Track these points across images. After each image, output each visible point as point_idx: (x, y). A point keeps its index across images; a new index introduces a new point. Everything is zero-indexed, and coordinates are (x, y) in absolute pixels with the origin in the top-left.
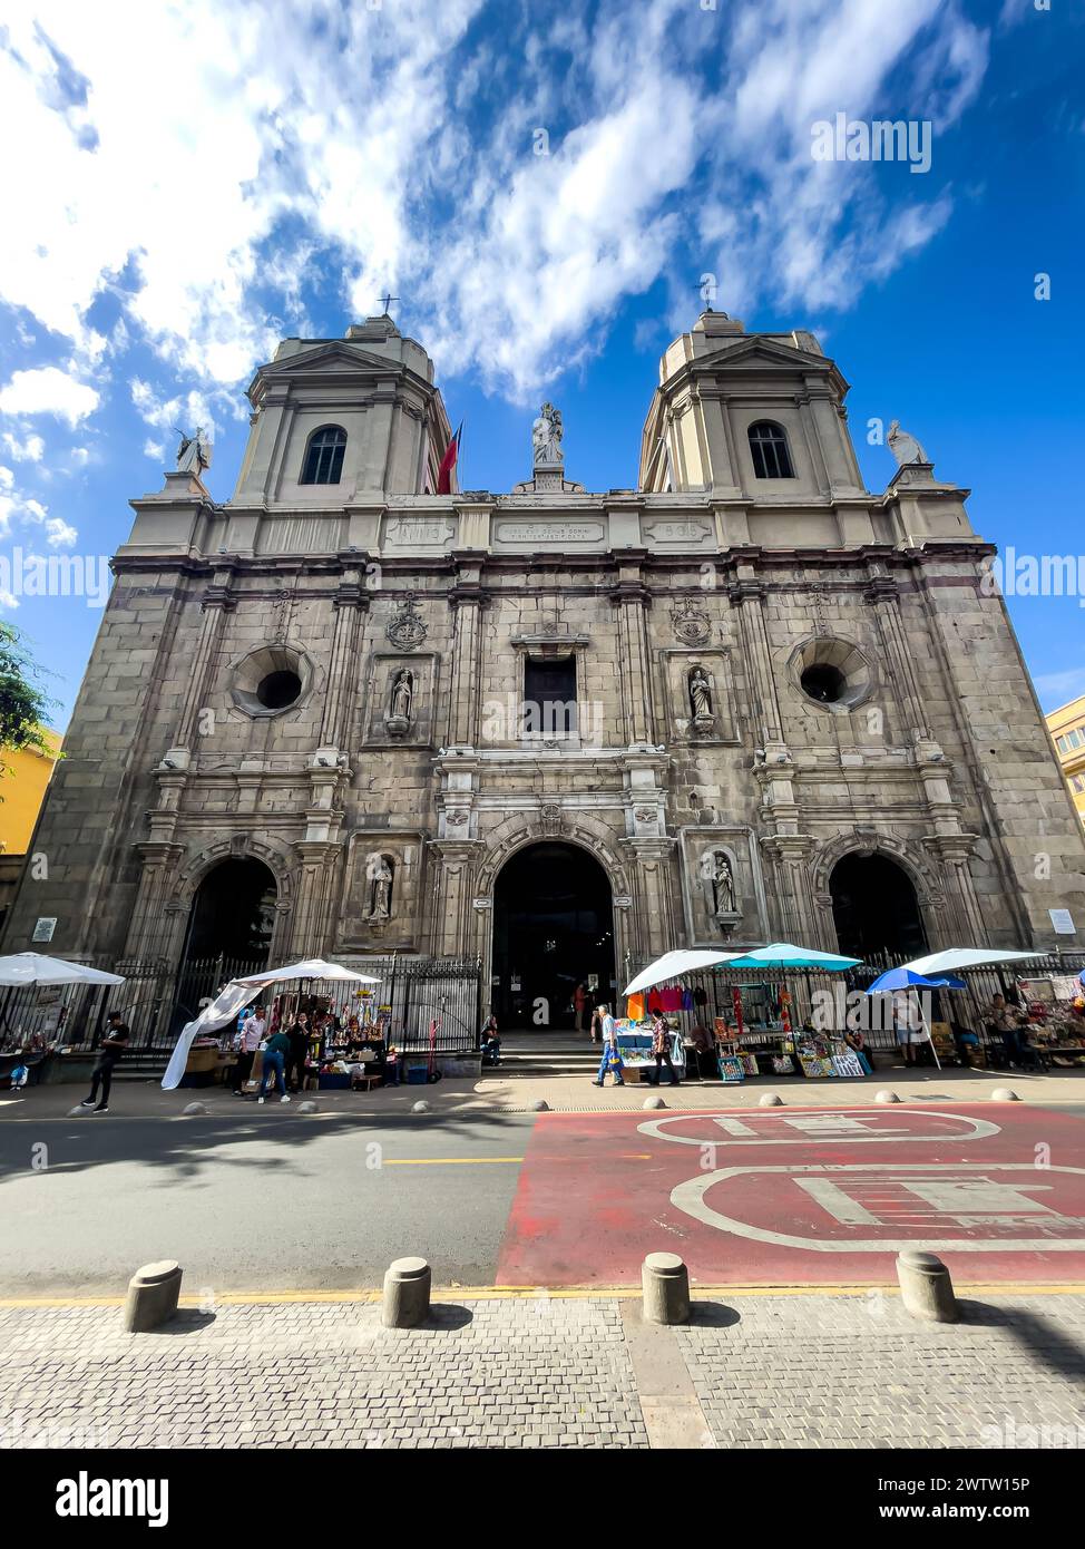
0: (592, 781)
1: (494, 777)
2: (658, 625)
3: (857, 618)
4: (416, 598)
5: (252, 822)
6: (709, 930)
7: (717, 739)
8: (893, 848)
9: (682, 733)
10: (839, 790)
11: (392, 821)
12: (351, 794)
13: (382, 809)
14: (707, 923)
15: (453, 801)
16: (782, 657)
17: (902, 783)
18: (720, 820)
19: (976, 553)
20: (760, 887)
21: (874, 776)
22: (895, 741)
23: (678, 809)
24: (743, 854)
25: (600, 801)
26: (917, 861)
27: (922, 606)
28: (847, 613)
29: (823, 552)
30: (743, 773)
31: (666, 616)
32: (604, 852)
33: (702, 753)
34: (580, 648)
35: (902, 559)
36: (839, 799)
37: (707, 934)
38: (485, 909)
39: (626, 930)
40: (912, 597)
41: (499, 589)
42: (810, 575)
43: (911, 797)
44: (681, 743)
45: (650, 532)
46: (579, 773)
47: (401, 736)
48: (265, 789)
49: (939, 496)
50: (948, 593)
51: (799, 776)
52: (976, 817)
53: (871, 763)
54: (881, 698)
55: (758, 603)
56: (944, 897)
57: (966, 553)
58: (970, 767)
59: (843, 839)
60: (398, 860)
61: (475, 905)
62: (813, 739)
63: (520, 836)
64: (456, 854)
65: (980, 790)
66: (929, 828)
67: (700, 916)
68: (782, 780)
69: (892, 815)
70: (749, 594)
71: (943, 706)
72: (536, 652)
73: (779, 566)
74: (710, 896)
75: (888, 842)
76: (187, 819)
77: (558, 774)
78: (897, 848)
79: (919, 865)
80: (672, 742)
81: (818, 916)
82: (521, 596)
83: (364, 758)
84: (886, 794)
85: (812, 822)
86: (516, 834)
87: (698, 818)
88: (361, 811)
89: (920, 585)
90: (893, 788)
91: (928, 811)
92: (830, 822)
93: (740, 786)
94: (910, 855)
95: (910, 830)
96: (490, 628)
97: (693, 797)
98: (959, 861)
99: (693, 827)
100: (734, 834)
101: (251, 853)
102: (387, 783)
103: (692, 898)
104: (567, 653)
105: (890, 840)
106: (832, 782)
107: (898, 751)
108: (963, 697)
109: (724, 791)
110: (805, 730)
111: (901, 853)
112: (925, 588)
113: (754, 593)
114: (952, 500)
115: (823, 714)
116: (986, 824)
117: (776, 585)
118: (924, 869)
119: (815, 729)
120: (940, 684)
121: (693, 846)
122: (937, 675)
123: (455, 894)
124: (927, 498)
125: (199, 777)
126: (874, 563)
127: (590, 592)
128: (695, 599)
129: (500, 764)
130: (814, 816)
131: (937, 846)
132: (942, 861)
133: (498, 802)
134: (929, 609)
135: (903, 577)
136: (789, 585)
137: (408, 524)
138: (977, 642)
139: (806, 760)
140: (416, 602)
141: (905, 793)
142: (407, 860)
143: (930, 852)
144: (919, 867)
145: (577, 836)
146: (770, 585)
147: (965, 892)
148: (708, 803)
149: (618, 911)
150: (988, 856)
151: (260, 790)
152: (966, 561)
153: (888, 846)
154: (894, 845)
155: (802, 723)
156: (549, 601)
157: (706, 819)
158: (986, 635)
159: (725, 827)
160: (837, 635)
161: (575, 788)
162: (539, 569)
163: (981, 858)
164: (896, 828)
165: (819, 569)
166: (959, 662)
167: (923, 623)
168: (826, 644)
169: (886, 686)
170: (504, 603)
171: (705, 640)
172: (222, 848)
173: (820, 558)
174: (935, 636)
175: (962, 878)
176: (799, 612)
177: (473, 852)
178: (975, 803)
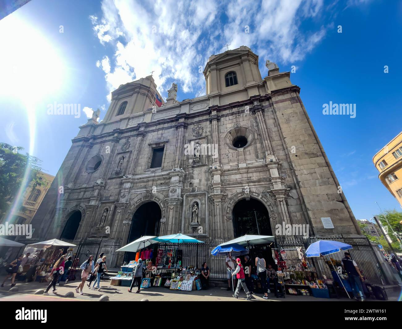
0: (162, 182)
1: (137, 183)
2: (189, 133)
3: (249, 119)
4: (130, 137)
5: (81, 201)
6: (189, 229)
7: (200, 164)
8: (257, 196)
9: (190, 163)
10: (238, 176)
11: (111, 198)
12: (103, 191)
13: (109, 195)
14: (188, 227)
15: (123, 191)
16: (223, 136)
17: (261, 171)
18: (198, 191)
19: (291, 90)
20: (207, 213)
21: (250, 170)
22: (259, 157)
23: (186, 188)
24: (203, 202)
25: (163, 188)
26: (266, 201)
27: (272, 111)
28: (245, 119)
29: (238, 102)
30: (207, 174)
31: (191, 130)
32: (161, 204)
33: (195, 169)
34: (166, 143)
35: (265, 98)
36: (238, 180)
37: (188, 231)
38: (126, 224)
39: (163, 230)
40: (269, 109)
41: (149, 131)
42: (235, 110)
43: (265, 176)
44: (189, 167)
45: (192, 109)
46: (159, 179)
47: (118, 174)
48: (86, 192)
49: (279, 76)
50: (281, 105)
51: (223, 173)
52: (291, 181)
53: (250, 166)
54: (255, 143)
55: (216, 121)
56: (276, 214)
57: (287, 91)
58: (289, 163)
59: (238, 194)
60: (109, 210)
61: (124, 223)
62: (231, 160)
63: (139, 201)
64: (121, 207)
65: (292, 171)
66: (271, 187)
67: (187, 225)
68: (217, 175)
69: (256, 184)
70: (214, 119)
71: (279, 142)
72: (154, 146)
73: (225, 109)
74: (191, 217)
75: (254, 194)
76: (69, 201)
77: (153, 180)
78: (258, 196)
79: (267, 202)
80: (187, 167)
81: (226, 223)
82: (154, 132)
83: (109, 181)
84: (255, 176)
85: (227, 189)
86: (138, 200)
87: (191, 190)
88: (105, 196)
89: (271, 105)
90: (258, 174)
91: (270, 181)
92: (234, 188)
93: (205, 178)
94: (263, 198)
95: (263, 189)
96: (145, 142)
97: (191, 183)
98: (281, 199)
99: (188, 194)
100: (201, 195)
101: (79, 209)
102: (112, 188)
103: (185, 218)
104: (162, 145)
105: (256, 193)
106: (236, 174)
107: (260, 160)
108: (285, 138)
109: (200, 180)
110: (228, 158)
111: (259, 198)
112: (273, 105)
113: (215, 119)
114: (284, 77)
115: (234, 151)
116: (295, 184)
117: (224, 115)
118: (269, 204)
119: (232, 156)
120: (278, 135)
121: (188, 200)
122: (277, 132)
123: (118, 219)
124: (275, 78)
125: (74, 190)
126: (255, 101)
127: (171, 127)
128: (200, 124)
129: (138, 179)
130: (228, 186)
131: (273, 194)
132: (276, 200)
133: (136, 191)
134: (274, 112)
135: (266, 104)
136: (228, 114)
137: (134, 120)
138: (291, 118)
139: (226, 167)
140: (130, 138)
141: (262, 175)
142: (111, 210)
143: (272, 197)
144: (266, 203)
145: (155, 199)
146: (222, 115)
147: (284, 212)
148: (195, 185)
149: (161, 224)
150: (296, 196)
151: (85, 192)
152: (288, 93)
153: (255, 196)
154: (257, 195)
155: (227, 155)
156: (160, 132)
157: (193, 190)
158: (294, 115)
159: (199, 193)
160: (242, 126)
161: (157, 184)
162: (159, 124)
163: (293, 198)
164: (259, 188)
165: (238, 107)
166: (284, 127)
167: (272, 116)
168: (238, 129)
169: (257, 139)
170: (149, 134)
171: (201, 135)
172: (73, 208)
173: (237, 104)
174: (276, 119)
175: (282, 206)
176: (230, 121)
177: (126, 206)
178: (291, 176)
